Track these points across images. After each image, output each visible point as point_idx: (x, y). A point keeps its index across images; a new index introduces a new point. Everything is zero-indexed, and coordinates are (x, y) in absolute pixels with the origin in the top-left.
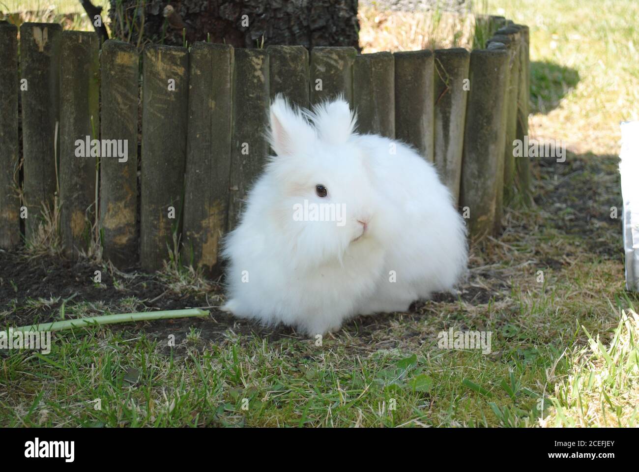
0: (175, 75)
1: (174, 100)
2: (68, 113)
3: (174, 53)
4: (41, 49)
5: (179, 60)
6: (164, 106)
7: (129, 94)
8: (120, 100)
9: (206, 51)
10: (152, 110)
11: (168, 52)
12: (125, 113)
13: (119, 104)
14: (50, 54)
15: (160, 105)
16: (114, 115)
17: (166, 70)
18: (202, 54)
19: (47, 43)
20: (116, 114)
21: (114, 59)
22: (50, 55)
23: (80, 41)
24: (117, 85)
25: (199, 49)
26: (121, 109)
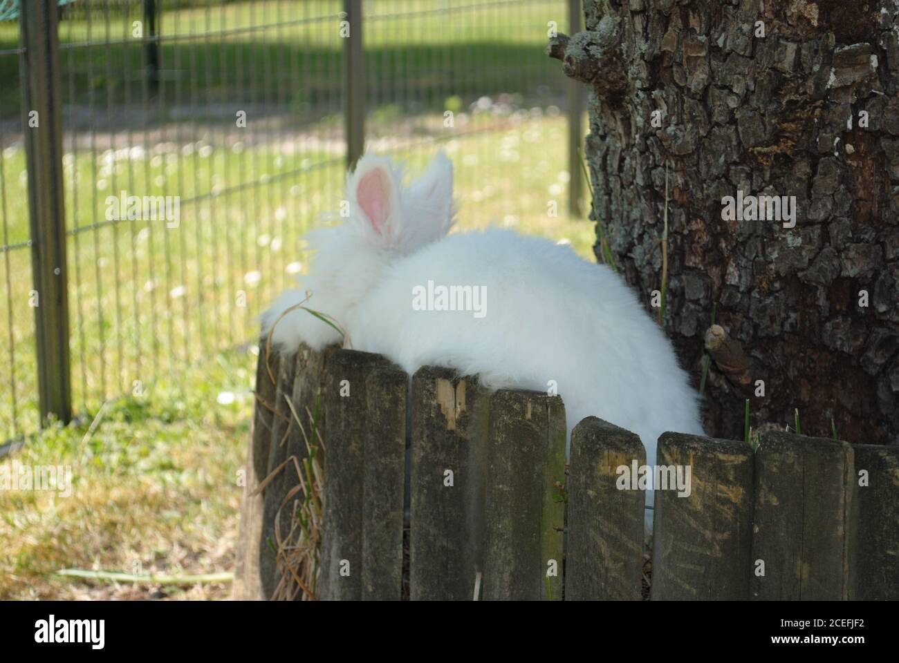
0: (723, 504)
1: (720, 555)
2: (500, 562)
3: (722, 457)
4: (451, 425)
5: (732, 472)
6: (698, 568)
7: (625, 538)
8: (604, 549)
9: (791, 456)
10: (672, 576)
11: (709, 455)
12: (614, 578)
13: (602, 558)
14: (468, 435)
15: (692, 567)
16: (591, 580)
17: (704, 493)
18: (783, 462)
19: (463, 412)
20: (595, 577)
21: (594, 464)
22: (468, 437)
23: (529, 416)
24: (599, 518)
25: (776, 451)
26: (607, 570)
